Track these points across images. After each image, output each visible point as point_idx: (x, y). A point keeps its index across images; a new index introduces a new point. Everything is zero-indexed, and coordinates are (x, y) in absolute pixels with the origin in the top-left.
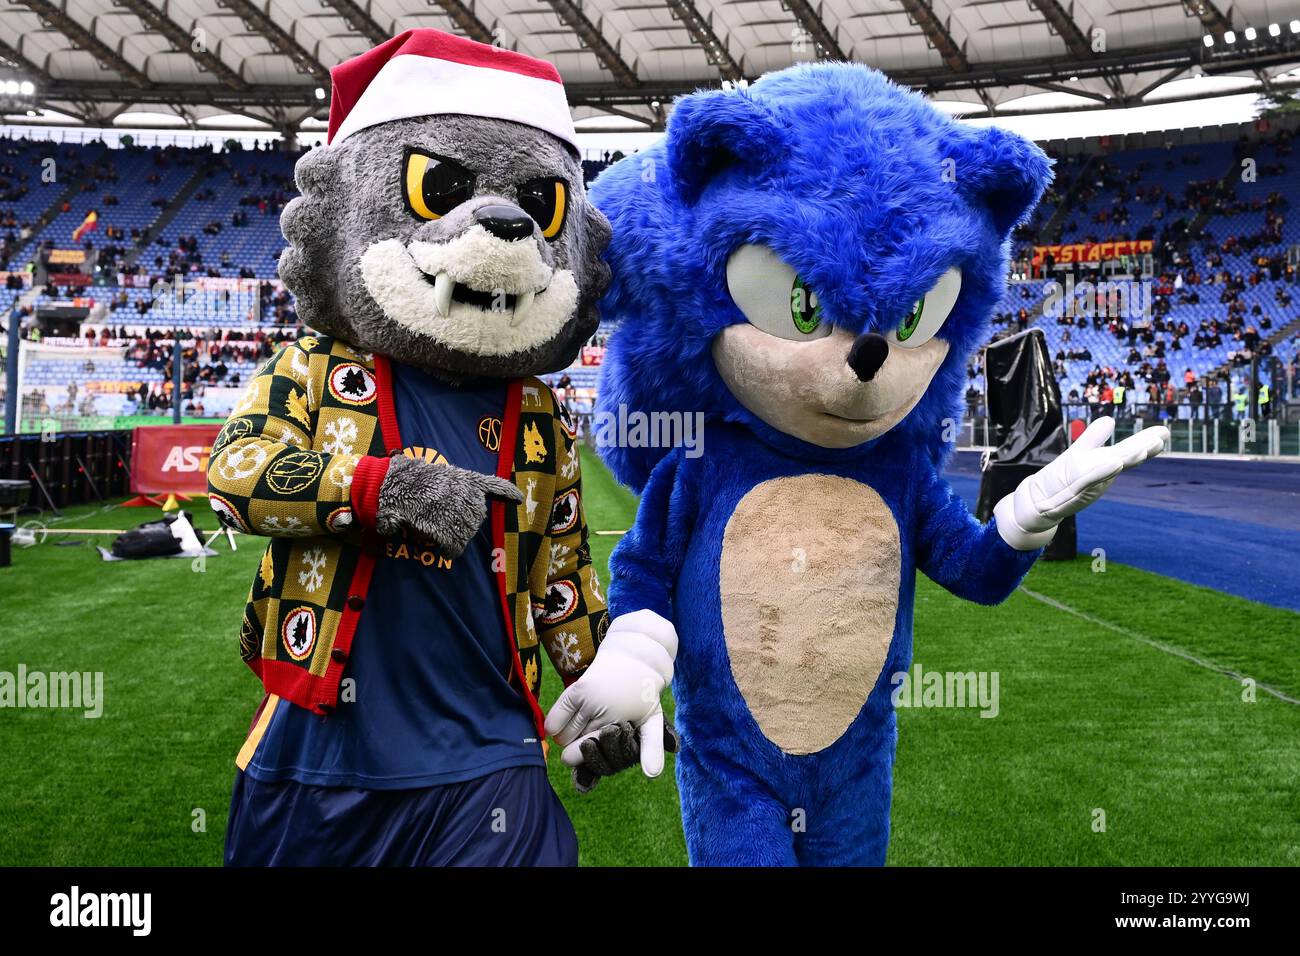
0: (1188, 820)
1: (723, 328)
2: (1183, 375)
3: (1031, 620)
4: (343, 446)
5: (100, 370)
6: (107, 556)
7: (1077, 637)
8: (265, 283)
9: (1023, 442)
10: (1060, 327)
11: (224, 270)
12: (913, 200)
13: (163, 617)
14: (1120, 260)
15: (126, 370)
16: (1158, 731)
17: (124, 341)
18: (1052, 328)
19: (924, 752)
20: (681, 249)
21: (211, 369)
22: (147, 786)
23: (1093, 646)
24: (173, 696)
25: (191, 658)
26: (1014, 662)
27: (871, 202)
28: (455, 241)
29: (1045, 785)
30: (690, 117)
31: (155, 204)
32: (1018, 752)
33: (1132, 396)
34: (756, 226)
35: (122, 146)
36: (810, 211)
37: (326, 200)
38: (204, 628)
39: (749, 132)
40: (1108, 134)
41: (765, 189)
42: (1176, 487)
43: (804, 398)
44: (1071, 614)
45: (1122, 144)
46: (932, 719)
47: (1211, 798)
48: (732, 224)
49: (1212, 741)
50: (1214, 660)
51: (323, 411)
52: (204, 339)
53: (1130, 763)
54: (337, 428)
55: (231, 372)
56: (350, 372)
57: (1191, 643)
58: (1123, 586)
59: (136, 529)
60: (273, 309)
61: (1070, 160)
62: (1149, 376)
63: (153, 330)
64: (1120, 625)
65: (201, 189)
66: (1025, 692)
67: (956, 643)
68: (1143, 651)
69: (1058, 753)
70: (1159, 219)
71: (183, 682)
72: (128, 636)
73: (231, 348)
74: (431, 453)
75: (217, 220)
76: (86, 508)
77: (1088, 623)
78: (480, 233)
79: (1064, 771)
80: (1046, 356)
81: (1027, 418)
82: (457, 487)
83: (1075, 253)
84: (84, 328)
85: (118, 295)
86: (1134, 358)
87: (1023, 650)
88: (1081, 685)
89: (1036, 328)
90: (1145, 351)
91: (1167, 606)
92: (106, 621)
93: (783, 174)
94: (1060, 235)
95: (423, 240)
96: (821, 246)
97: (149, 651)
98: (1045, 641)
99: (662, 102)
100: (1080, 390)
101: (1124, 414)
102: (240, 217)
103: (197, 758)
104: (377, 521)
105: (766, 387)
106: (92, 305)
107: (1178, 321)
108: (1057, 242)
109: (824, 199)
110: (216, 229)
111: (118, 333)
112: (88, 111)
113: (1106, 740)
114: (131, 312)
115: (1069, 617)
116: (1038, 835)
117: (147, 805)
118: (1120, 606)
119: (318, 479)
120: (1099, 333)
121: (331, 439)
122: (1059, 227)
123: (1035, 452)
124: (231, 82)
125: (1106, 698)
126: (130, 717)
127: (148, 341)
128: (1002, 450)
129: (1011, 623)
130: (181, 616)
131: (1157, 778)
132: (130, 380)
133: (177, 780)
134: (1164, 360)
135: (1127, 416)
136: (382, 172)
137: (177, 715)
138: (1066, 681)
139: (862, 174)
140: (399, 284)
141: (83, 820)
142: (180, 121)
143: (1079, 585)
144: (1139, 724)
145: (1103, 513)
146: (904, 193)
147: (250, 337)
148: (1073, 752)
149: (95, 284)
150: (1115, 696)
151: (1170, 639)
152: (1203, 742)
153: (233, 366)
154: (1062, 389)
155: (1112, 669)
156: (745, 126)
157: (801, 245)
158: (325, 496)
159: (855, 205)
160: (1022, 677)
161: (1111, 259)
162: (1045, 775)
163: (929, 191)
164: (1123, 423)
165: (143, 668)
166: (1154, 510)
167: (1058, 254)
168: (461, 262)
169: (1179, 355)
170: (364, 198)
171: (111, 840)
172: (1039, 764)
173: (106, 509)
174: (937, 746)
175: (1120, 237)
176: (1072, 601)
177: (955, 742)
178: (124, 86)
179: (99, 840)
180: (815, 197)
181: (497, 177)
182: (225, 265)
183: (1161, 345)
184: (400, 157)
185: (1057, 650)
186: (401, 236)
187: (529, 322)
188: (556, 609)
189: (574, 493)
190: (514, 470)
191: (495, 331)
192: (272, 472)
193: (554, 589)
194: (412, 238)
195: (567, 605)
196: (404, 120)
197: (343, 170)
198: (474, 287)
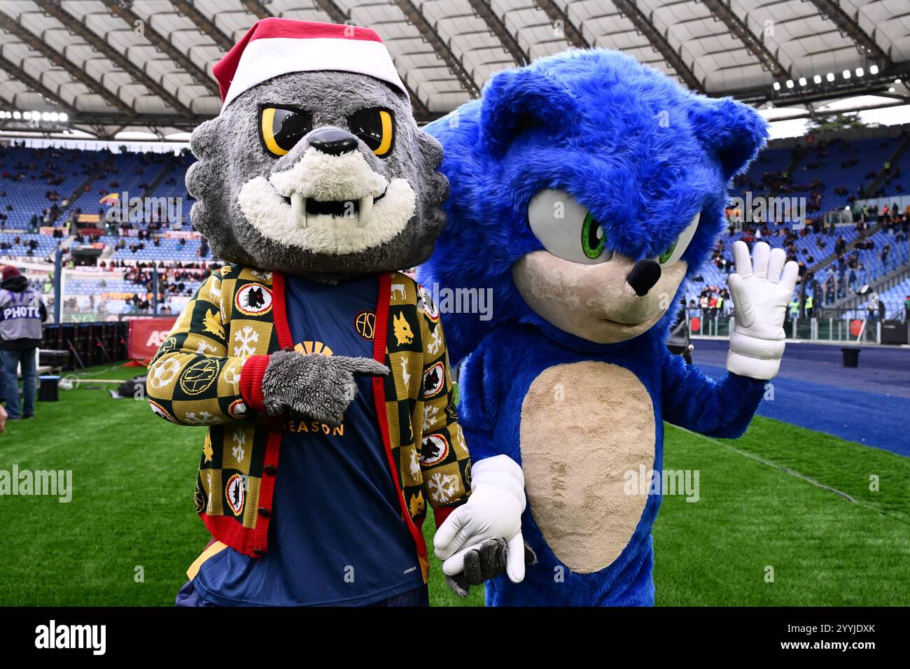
0: (758, 556)
1: (526, 253)
4: (248, 349)
5: (109, 286)
6: (115, 395)
7: (693, 447)
11: (182, 227)
12: (675, 155)
13: (148, 431)
15: (125, 286)
16: (741, 504)
17: (124, 269)
20: (492, 193)
21: (175, 286)
22: (140, 529)
23: (702, 453)
24: (155, 477)
25: (165, 455)
27: (645, 157)
29: (672, 534)
30: (505, 88)
31: (140, 187)
34: (556, 175)
35: (120, 152)
36: (600, 164)
37: (213, 160)
38: (173, 438)
39: (552, 101)
41: (563, 146)
43: (590, 308)
47: (772, 543)
48: (535, 173)
49: (773, 510)
50: (775, 461)
51: (233, 322)
52: (170, 268)
53: (724, 522)
54: (243, 335)
55: (187, 288)
56: (252, 290)
57: (761, 451)
59: (132, 380)
63: (140, 262)
65: (168, 178)
71: (160, 469)
72: (127, 442)
73: (187, 273)
74: (319, 345)
76: (102, 367)
77: (699, 439)
78: (313, 154)
79: (684, 526)
84: (99, 261)
85: (119, 241)
92: (115, 434)
93: (577, 134)
95: (278, 171)
96: (611, 191)
97: (140, 450)
100: (697, 300)
101: (723, 314)
103: (169, 513)
104: (265, 407)
105: (560, 299)
106: (104, 248)
109: (610, 154)
111: (120, 264)
112: (100, 130)
113: (709, 508)
114: (127, 251)
116: (668, 564)
117: (140, 540)
119: (216, 380)
120: (709, 265)
121: (239, 344)
124: (184, 113)
126: (130, 489)
127: (138, 269)
130: (159, 431)
131: (740, 531)
132: (127, 292)
133: (158, 527)
135: (725, 316)
137: (157, 488)
139: (637, 134)
140: (267, 209)
141: (102, 549)
142: (155, 137)
144: (729, 499)
146: (669, 150)
147: (198, 267)
148: (690, 515)
149: (106, 235)
150: (715, 483)
152: (768, 510)
153: (188, 284)
156: (549, 96)
157: (595, 190)
158: (222, 392)
159: (633, 159)
162: (672, 529)
163: (686, 149)
165: (137, 461)
170: (237, 151)
171: (118, 560)
172: (669, 522)
173: (114, 368)
178: (121, 116)
179: (112, 560)
180: (602, 152)
181: (329, 113)
184: (256, 114)
185: (681, 455)
186: (263, 172)
187: (374, 222)
188: (431, 456)
189: (441, 365)
190: (387, 352)
191: (346, 233)
192: (183, 379)
193: (429, 441)
194: (271, 173)
195: (441, 453)
196: (257, 86)
197: (221, 135)
198: (318, 198)
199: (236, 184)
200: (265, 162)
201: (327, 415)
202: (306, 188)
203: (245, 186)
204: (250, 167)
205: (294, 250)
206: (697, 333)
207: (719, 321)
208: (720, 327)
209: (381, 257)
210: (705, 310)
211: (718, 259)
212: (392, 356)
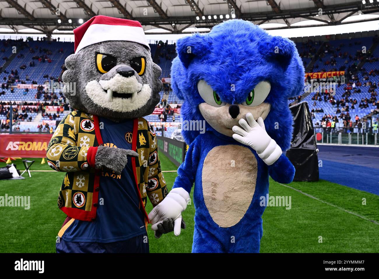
2: (355, 118)
3: (304, 202)
4: (86, 144)
7: (319, 208)
8: (40, 86)
9: (300, 141)
10: (312, 101)
11: (27, 81)
12: (246, 63)
14: (333, 78)
16: (348, 241)
18: (310, 101)
19: (267, 248)
21: (22, 115)
23: (325, 211)
24: (10, 227)
26: (298, 217)
27: (232, 65)
28: (112, 79)
31: (4, 59)
32: (300, 248)
33: (337, 125)
34: (200, 75)
37: (74, 70)
40: (329, 34)
41: (203, 64)
42: (353, 156)
43: (220, 124)
44: (317, 200)
45: (334, 38)
46: (269, 237)
48: (195, 74)
50: (367, 216)
51: (79, 134)
52: (20, 105)
54: (84, 139)
55: (29, 116)
56: (87, 122)
57: (359, 210)
58: (335, 191)
60: (43, 95)
61: (316, 43)
62: (344, 118)
63: (3, 102)
64: (334, 204)
65: (19, 54)
66: (302, 227)
67: (277, 210)
68: (342, 213)
69: (313, 249)
70: (347, 64)
71: (13, 222)
73: (29, 108)
74: (112, 145)
75: (25, 64)
77: (323, 204)
78: (118, 76)
80: (308, 111)
81: (302, 133)
82: (118, 154)
83: (318, 75)
86: (338, 111)
87: (301, 213)
88: (321, 225)
89: (305, 101)
90: (342, 109)
91: (350, 198)
93: (207, 59)
94: (312, 69)
95: (103, 80)
96: (216, 80)
98: (308, 210)
99: (175, 24)
100: (320, 123)
101: (335, 131)
102: (32, 63)
104: (95, 166)
105: (211, 121)
107: (354, 99)
108: (312, 72)
110: (24, 67)
115: (316, 201)
118: (335, 198)
119: (78, 155)
120: (326, 103)
121: (82, 142)
122: (312, 66)
123: (304, 144)
124: (29, 17)
125: (330, 230)
128: (293, 143)
129: (296, 203)
134: (349, 112)
135: (336, 132)
136: (89, 60)
137: (11, 233)
138: (316, 223)
139: (230, 56)
140: (97, 93)
142: (12, 31)
143: (320, 190)
144: (341, 238)
145: (328, 165)
146: (244, 61)
147: (36, 104)
150: (333, 229)
151: (352, 209)
154: (313, 122)
155: (332, 220)
156: (195, 46)
158: (80, 159)
159: (228, 66)
160: (301, 222)
161: (330, 78)
164: (334, 134)
166: (345, 164)
167: (312, 76)
168: (114, 85)
169: (354, 111)
170: (85, 68)
174: (271, 246)
175: (334, 70)
176: (317, 196)
177: (277, 245)
181: (123, 58)
182: (27, 80)
183: (348, 107)
184: (94, 55)
185: (312, 213)
186: (96, 79)
187: (137, 101)
188: (152, 187)
189: (156, 152)
190: (137, 148)
191: (126, 105)
192: (64, 153)
193: (151, 181)
194: (100, 79)
195: (155, 185)
196: (95, 44)
197: (79, 61)
198: (118, 92)
199: (84, 82)
200: (97, 75)
201: (118, 170)
202: (114, 88)
203: (89, 83)
204: (91, 76)
205: (106, 109)
206: (320, 142)
207: (332, 135)
208: (333, 138)
209: (137, 114)
210: (325, 129)
211: (332, 99)
212: (138, 150)
